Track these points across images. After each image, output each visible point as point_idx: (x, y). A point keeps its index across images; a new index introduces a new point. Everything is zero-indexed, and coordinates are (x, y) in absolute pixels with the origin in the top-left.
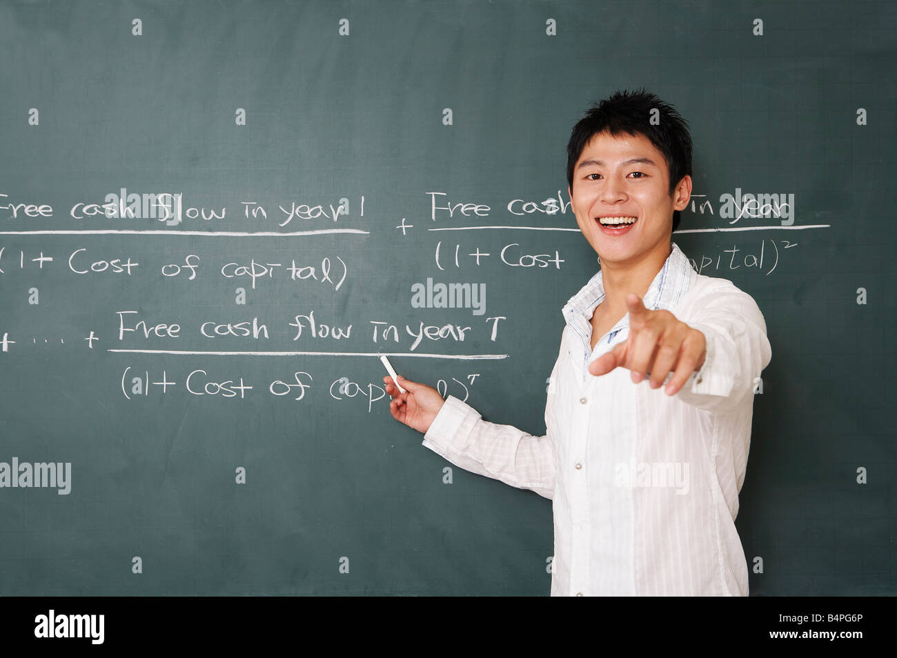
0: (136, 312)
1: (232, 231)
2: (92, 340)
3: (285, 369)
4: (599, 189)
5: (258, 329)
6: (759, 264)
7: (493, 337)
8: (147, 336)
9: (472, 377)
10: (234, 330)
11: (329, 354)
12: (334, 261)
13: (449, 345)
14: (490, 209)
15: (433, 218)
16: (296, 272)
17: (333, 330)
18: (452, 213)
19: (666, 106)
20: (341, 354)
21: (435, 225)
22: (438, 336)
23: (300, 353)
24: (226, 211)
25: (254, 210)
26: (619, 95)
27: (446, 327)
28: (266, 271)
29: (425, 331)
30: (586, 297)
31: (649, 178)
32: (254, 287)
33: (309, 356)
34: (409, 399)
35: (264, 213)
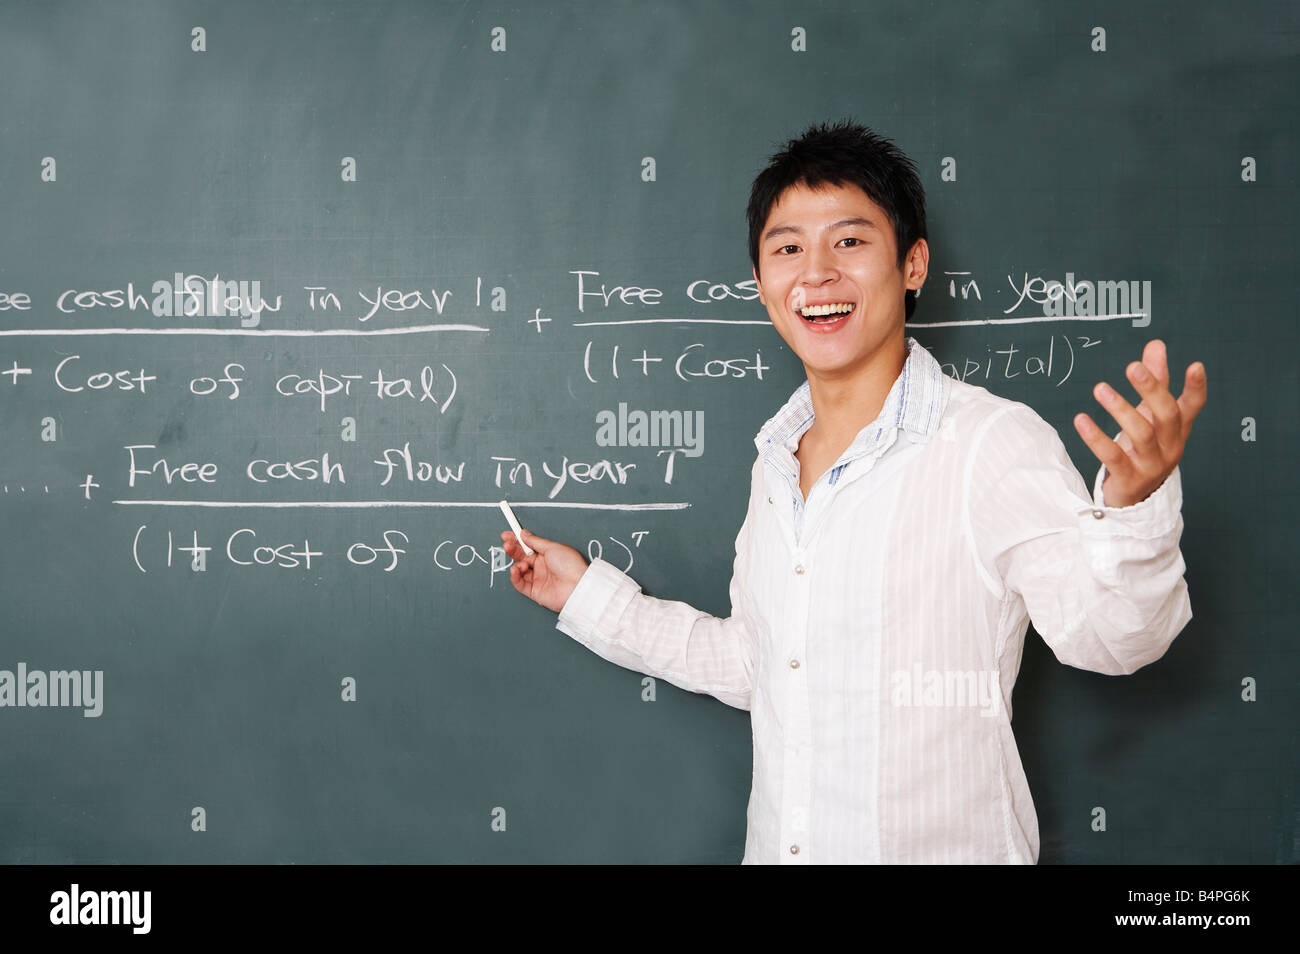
0: (153, 447)
1: (291, 329)
2: (90, 487)
3: (370, 526)
4: (797, 267)
5: (330, 468)
6: (1046, 370)
7: (668, 479)
8: (169, 481)
9: (637, 536)
10: (295, 471)
11: (433, 504)
12: (438, 371)
13: (604, 489)
14: (661, 294)
15: (581, 307)
16: (383, 387)
17: (438, 469)
18: (607, 300)
19: (884, 142)
20: (449, 504)
21: (582, 318)
22: (589, 477)
23: (390, 504)
24: (282, 299)
25: (322, 298)
26: (815, 130)
27: (600, 465)
28: (341, 385)
29: (570, 471)
30: (787, 421)
31: (869, 247)
32: (323, 409)
33: (403, 508)
34: (538, 563)
35: (337, 303)
